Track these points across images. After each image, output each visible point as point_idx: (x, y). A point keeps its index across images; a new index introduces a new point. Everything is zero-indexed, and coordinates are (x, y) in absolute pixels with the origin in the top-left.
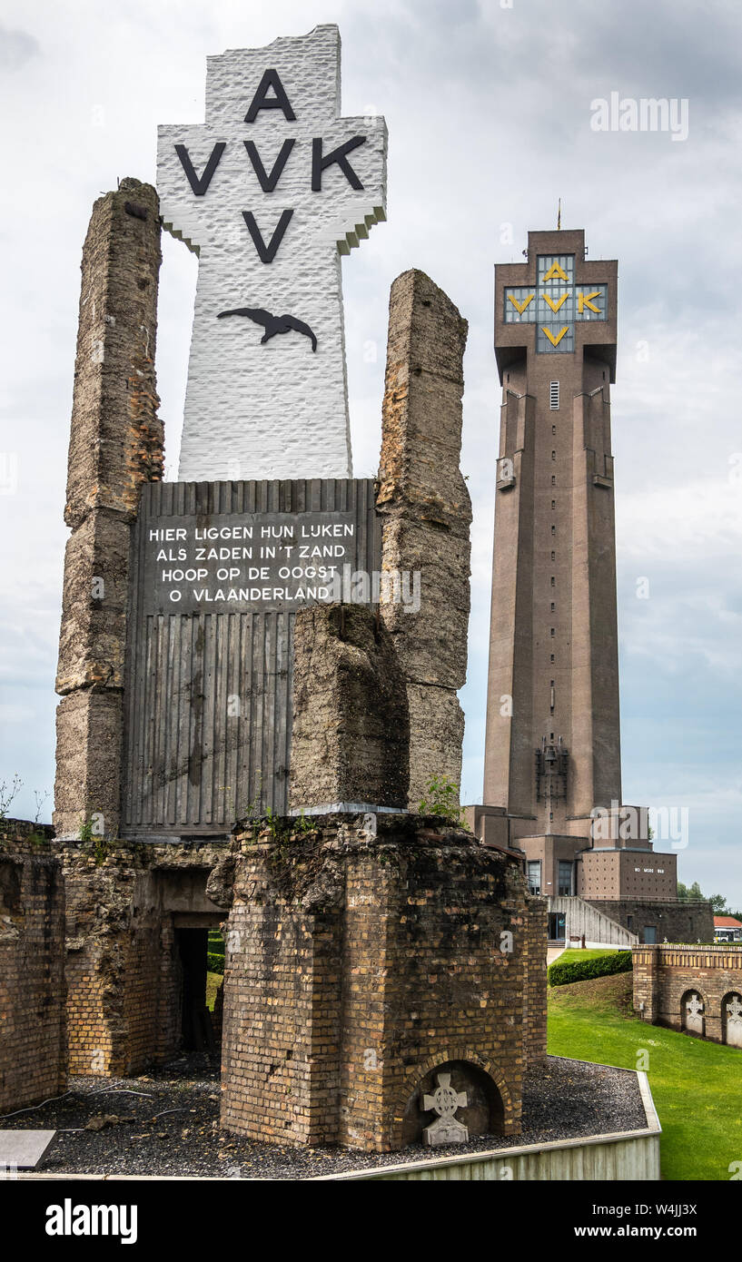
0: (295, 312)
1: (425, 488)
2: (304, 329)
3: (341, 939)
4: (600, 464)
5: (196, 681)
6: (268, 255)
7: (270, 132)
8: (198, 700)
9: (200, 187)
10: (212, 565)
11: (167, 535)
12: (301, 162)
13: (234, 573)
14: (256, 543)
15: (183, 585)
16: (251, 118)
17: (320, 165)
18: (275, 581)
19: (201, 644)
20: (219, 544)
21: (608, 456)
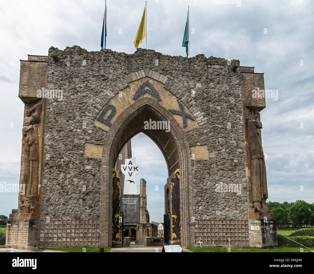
0: (133, 181)
1: (144, 195)
2: (134, 182)
3: (148, 231)
4: (130, 151)
5: (126, 210)
6: (130, 176)
7: (130, 166)
8: (126, 212)
9: (125, 170)
10: (127, 201)
11: (123, 199)
12: (133, 168)
13: (129, 202)
14: (131, 199)
15: (125, 203)
16: (129, 165)
17: (134, 169)
18: (132, 203)
19: (126, 207)
20: (128, 199)
21: (131, 150)
